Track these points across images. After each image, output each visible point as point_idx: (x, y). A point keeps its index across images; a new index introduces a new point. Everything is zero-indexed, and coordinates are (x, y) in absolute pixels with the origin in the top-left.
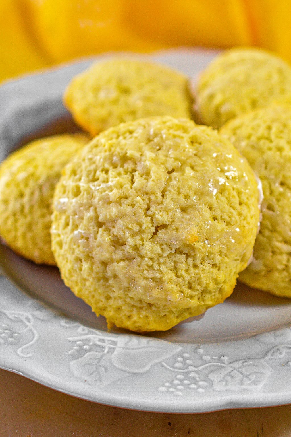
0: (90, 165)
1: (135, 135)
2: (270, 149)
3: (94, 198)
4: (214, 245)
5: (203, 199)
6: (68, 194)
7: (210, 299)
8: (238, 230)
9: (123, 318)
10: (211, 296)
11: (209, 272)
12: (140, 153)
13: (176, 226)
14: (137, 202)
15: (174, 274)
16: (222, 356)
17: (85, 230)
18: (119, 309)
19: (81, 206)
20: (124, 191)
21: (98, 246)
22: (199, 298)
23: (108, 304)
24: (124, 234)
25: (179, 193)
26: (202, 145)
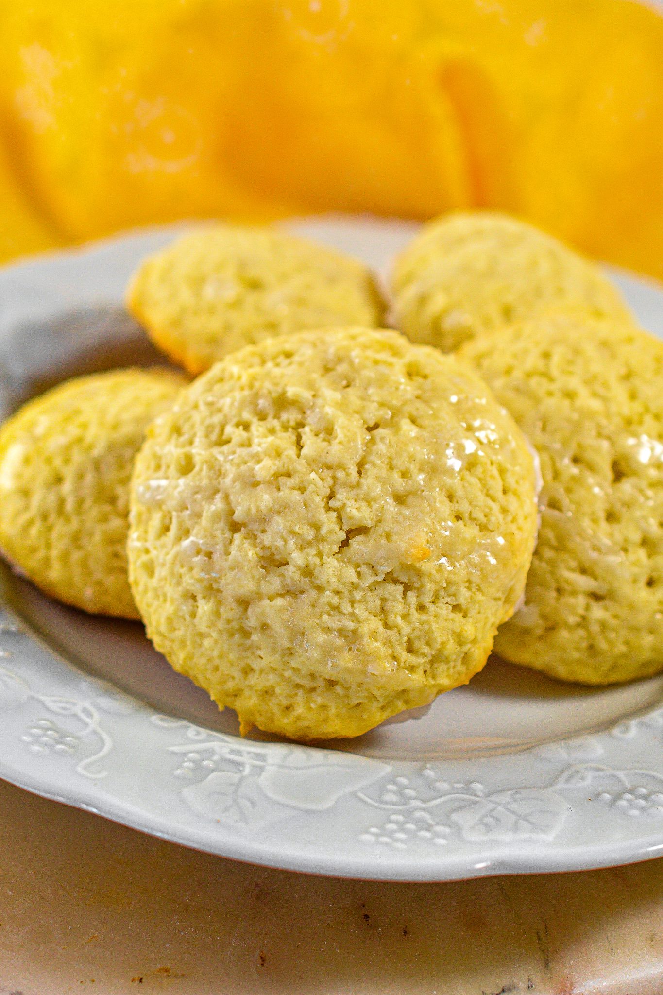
0: (212, 414)
1: (296, 358)
2: (550, 394)
3: (222, 476)
4: (458, 567)
5: (436, 480)
6: (166, 472)
7: (445, 674)
8: (501, 540)
9: (277, 711)
10: (448, 669)
11: (446, 620)
12: (313, 393)
13: (387, 529)
14: (310, 483)
15: (381, 623)
16: (470, 783)
17: (205, 537)
18: (267, 692)
19: (197, 493)
20: (284, 463)
21: (232, 569)
22: (425, 672)
23: (247, 682)
24: (285, 545)
25: (391, 468)
26: (429, 381)
